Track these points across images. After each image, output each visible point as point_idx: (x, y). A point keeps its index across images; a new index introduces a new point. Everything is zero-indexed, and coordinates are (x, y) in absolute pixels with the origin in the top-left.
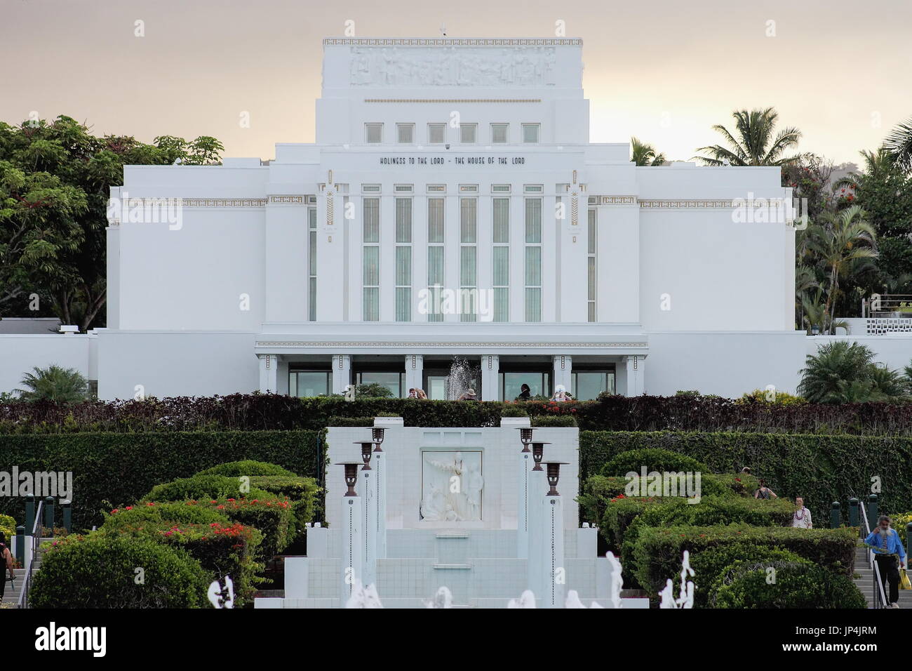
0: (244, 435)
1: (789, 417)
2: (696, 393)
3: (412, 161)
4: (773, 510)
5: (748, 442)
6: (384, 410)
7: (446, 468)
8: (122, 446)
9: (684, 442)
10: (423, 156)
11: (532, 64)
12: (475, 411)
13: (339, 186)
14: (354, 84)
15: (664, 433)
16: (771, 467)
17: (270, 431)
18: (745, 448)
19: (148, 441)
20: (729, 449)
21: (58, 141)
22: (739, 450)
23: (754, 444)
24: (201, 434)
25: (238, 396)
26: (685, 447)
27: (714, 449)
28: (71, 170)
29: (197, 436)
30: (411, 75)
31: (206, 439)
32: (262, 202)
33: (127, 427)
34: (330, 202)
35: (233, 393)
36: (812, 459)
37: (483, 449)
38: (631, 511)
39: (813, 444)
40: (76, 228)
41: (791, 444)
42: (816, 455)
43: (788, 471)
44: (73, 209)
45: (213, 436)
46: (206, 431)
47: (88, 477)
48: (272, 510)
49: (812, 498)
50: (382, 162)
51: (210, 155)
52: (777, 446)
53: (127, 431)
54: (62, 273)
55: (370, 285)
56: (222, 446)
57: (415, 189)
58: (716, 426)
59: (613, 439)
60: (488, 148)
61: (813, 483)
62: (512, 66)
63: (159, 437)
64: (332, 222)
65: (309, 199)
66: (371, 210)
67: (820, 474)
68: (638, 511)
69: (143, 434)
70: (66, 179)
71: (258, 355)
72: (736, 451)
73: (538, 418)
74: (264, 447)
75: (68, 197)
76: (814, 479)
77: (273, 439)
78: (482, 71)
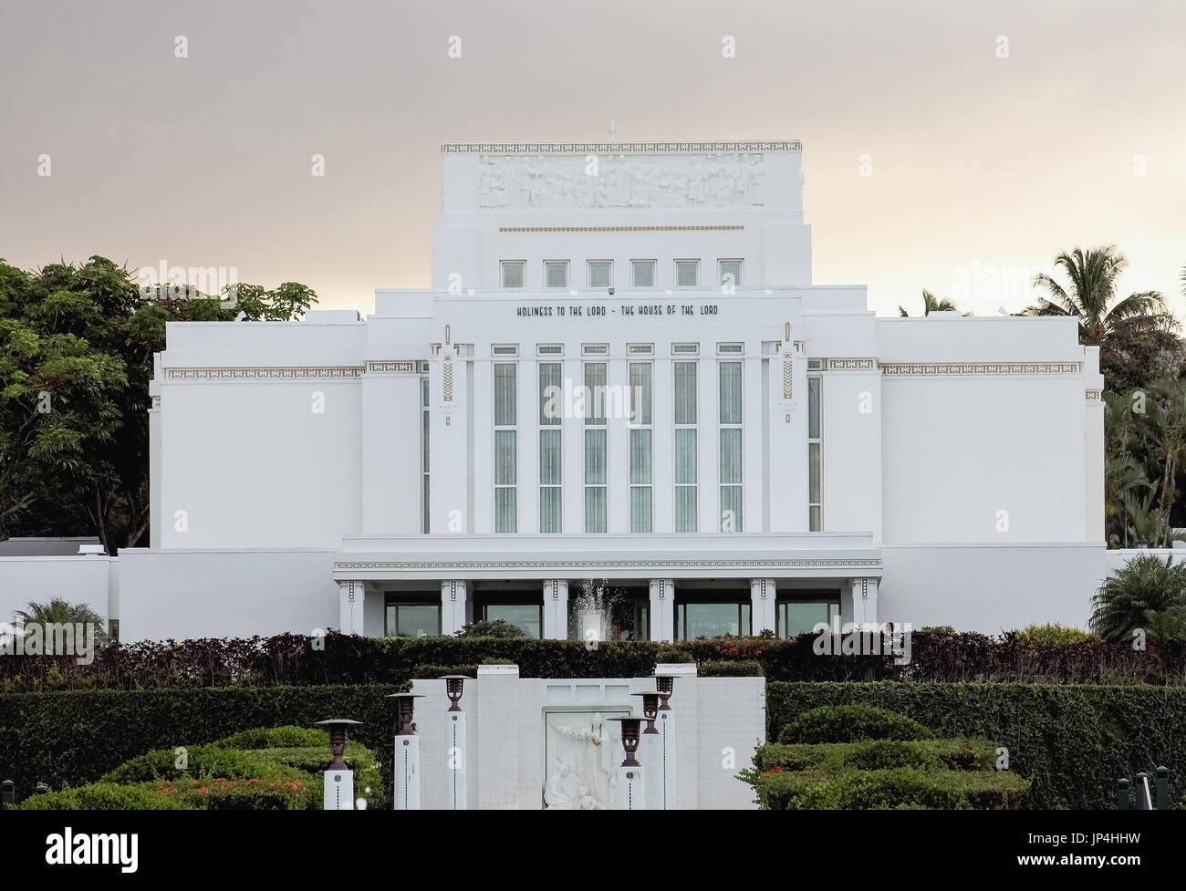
0: (296, 692)
1: (1063, 661)
2: (950, 629)
3: (561, 311)
4: (991, 787)
5: (1005, 697)
6: (491, 654)
7: (579, 735)
8: (126, 709)
9: (914, 696)
10: (576, 305)
11: (731, 177)
12: (620, 656)
13: (461, 347)
14: (485, 207)
15: (886, 685)
16: (1037, 731)
17: (333, 686)
18: (1001, 705)
19: (162, 702)
20: (978, 705)
21: (86, 292)
22: (992, 707)
23: (1014, 699)
24: (236, 691)
25: (287, 637)
26: (916, 703)
27: (956, 706)
28: (104, 332)
29: (230, 694)
30: (563, 194)
31: (243, 698)
32: (356, 371)
33: (134, 682)
34: (448, 370)
35: (281, 633)
36: (1096, 719)
37: (632, 708)
38: (789, 791)
39: (1096, 698)
40: (109, 409)
41: (1066, 698)
42: (1101, 713)
43: (1061, 736)
44: (106, 383)
45: (252, 693)
46: (243, 687)
47: (79, 753)
48: (276, 793)
49: (1097, 775)
50: (519, 314)
51: (299, 307)
52: (1046, 701)
53: (134, 688)
54: (90, 472)
55: (504, 484)
56: (265, 707)
57: (566, 350)
58: (960, 674)
59: (814, 693)
60: (669, 293)
61: (1097, 752)
62: (703, 180)
63: (178, 696)
64: (451, 397)
65: (422, 367)
66: (505, 381)
67: (1107, 741)
68: (798, 790)
69: (155, 692)
70: (98, 344)
71: (339, 582)
72: (987, 709)
73: (708, 664)
74: (324, 708)
75: (99, 367)
76: (1099, 747)
77: (336, 696)
78: (662, 187)
